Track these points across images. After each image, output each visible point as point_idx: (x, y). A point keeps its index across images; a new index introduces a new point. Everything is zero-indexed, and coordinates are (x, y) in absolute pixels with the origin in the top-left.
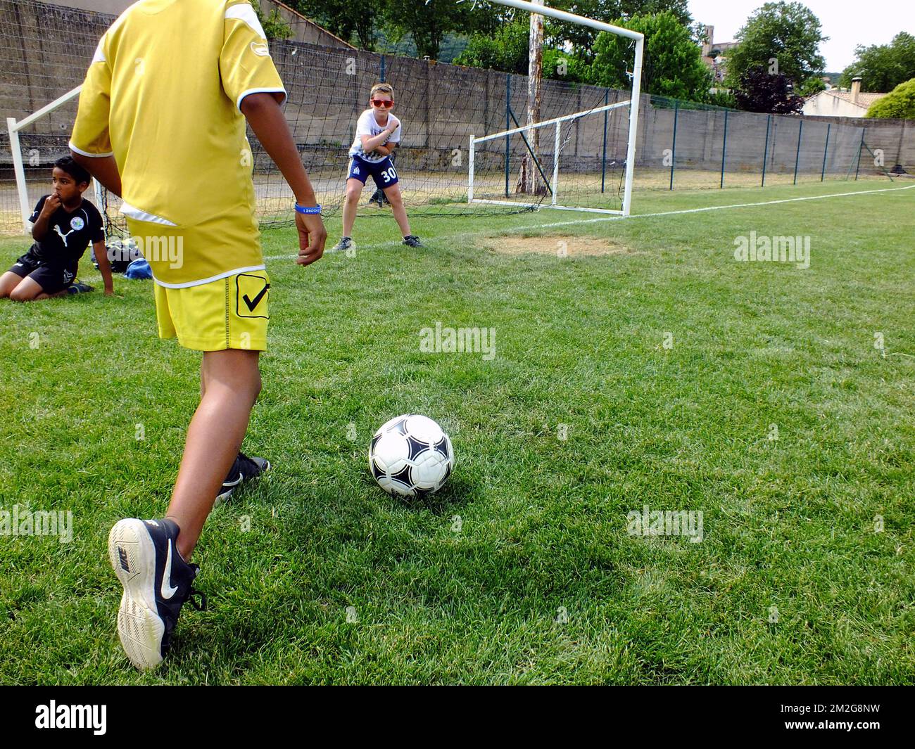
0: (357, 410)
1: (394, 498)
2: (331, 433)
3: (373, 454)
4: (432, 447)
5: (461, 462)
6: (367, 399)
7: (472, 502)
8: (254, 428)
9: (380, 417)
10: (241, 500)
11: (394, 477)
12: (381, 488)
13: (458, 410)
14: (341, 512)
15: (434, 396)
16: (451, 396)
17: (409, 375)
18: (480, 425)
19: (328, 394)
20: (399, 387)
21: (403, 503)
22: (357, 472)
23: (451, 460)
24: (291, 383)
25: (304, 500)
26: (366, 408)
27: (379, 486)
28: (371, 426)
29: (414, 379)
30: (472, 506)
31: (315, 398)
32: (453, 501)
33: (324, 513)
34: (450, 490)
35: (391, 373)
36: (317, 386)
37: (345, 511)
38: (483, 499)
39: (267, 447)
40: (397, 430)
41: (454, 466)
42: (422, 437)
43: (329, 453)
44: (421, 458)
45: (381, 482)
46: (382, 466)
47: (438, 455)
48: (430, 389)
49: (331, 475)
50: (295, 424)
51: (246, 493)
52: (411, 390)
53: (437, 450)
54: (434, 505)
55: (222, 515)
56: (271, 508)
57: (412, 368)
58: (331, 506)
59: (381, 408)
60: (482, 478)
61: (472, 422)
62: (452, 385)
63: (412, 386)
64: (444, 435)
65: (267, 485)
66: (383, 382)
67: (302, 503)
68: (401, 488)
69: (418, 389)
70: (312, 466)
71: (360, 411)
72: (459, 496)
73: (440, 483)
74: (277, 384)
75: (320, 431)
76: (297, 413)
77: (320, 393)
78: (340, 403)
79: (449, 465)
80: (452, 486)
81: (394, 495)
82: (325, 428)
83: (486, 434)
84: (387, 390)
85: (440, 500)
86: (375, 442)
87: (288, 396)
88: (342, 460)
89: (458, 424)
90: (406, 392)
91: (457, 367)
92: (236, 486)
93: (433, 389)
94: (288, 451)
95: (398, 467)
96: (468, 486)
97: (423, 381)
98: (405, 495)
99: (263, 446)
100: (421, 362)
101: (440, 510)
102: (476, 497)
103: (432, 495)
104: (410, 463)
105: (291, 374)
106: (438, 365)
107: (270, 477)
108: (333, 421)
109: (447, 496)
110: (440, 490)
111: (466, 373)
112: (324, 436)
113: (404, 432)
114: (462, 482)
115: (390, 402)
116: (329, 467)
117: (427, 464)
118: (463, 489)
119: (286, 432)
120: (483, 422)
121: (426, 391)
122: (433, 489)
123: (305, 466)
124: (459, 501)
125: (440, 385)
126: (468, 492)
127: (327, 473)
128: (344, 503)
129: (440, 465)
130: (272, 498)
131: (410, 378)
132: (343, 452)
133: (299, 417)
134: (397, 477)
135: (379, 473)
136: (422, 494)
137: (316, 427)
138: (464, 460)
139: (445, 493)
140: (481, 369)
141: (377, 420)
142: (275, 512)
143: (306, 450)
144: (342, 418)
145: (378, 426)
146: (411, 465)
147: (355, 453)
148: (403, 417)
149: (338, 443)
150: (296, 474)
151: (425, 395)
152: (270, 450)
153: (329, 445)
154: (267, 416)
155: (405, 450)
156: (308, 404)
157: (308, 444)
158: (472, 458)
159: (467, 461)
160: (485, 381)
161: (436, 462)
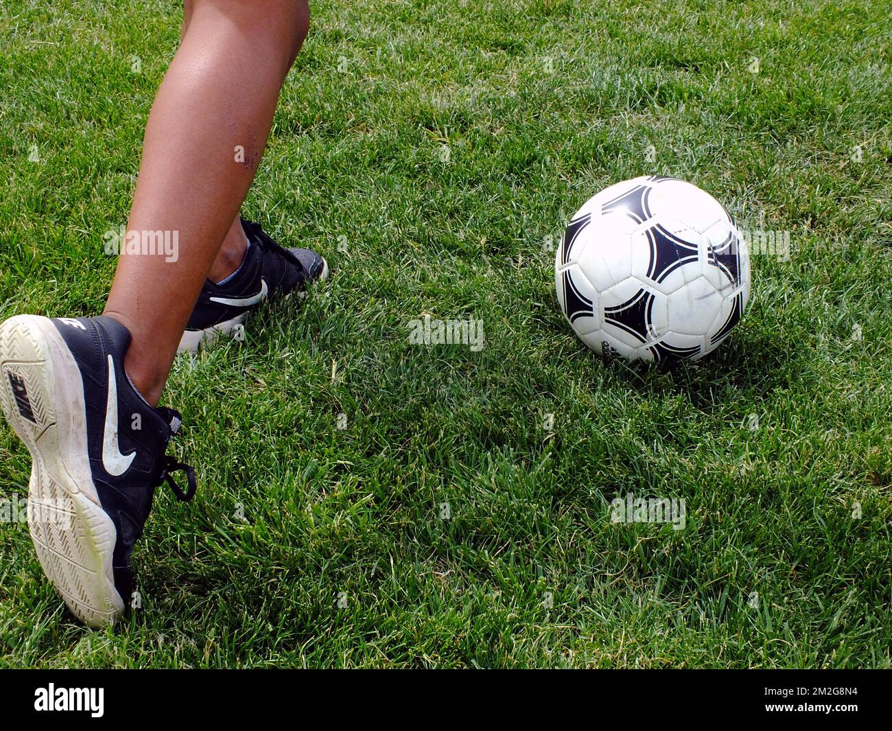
0: (529, 163)
1: (607, 363)
2: (466, 209)
3: (566, 259)
4: (703, 254)
5: (764, 298)
6: (553, 139)
7: (785, 386)
8: (294, 187)
9: (580, 182)
10: (264, 339)
11: (611, 316)
12: (579, 341)
13: (764, 182)
14: (485, 384)
15: (709, 144)
16: (745, 147)
17: (652, 93)
18: (814, 217)
19: (463, 122)
20: (627, 117)
21: (627, 375)
22: (524, 299)
23: (744, 288)
24: (378, 92)
25: (402, 350)
26: (548, 158)
27: (573, 333)
28: (559, 202)
29: (662, 104)
30: (785, 396)
31: (432, 129)
32: (739, 382)
33: (446, 383)
34: (734, 358)
35: (610, 85)
36: (438, 102)
37: (494, 381)
38: (809, 383)
39: (321, 229)
40: (624, 210)
41: (749, 304)
42: (681, 229)
43: (462, 254)
44: (678, 276)
45: (580, 325)
46: (584, 287)
47: (718, 275)
48: (701, 130)
49: (465, 303)
50: (388, 184)
51: (275, 325)
52: (656, 127)
53: (715, 264)
54: (696, 386)
55: (224, 367)
56: (329, 364)
57: (659, 76)
58: (462, 370)
59: (585, 162)
60: (812, 336)
61: (794, 212)
62: (750, 122)
63: (660, 119)
64: (734, 229)
65: (322, 313)
66: (592, 104)
67: (398, 357)
68: (624, 342)
69: (670, 126)
70: (423, 279)
71: (535, 165)
72: (754, 372)
73: (714, 339)
74: (348, 93)
75: (442, 203)
76: (389, 160)
77: (445, 118)
78: (489, 144)
79: (738, 301)
80: (740, 348)
81: (608, 356)
82: (456, 196)
83: (827, 240)
84: (598, 123)
85: (710, 378)
86: (572, 233)
87: (371, 120)
88: (490, 272)
89: (763, 212)
90: (642, 132)
91: (767, 80)
92: (254, 308)
93: (706, 128)
94: (370, 242)
95: (623, 293)
96: (776, 350)
97: (682, 108)
98: (632, 358)
99: (312, 228)
100: (680, 65)
101: (709, 398)
102: (794, 378)
103: (693, 363)
104: (651, 287)
105: (379, 72)
106: (720, 74)
107: (327, 294)
108: (472, 184)
109: (727, 371)
110: (712, 355)
111: (788, 96)
112: (451, 215)
113: (641, 214)
114: (764, 343)
115: (606, 149)
116: (461, 285)
117: (689, 294)
118: (765, 357)
119: (365, 200)
120: (821, 212)
121: (688, 131)
122: (696, 350)
123: (406, 277)
124: (754, 382)
125: (724, 121)
126: (777, 365)
127: (456, 297)
128: (492, 366)
129: (718, 296)
130: (333, 340)
131: (654, 99)
132: (495, 252)
133: (395, 169)
134: (617, 317)
135: (577, 304)
136: (669, 358)
137: (434, 194)
138: (772, 295)
139: (721, 361)
140: (824, 88)
141: (573, 188)
142: (339, 370)
143: (410, 243)
144: (493, 178)
145: (576, 204)
146: (652, 291)
147: (521, 258)
148: (642, 181)
149: (483, 233)
150: (386, 292)
151: (687, 141)
152: (329, 237)
153: (461, 235)
154: (324, 162)
155: (642, 255)
156: (416, 141)
157: (414, 229)
158: (791, 290)
159: (778, 297)
160: (833, 119)
161: (712, 289)
